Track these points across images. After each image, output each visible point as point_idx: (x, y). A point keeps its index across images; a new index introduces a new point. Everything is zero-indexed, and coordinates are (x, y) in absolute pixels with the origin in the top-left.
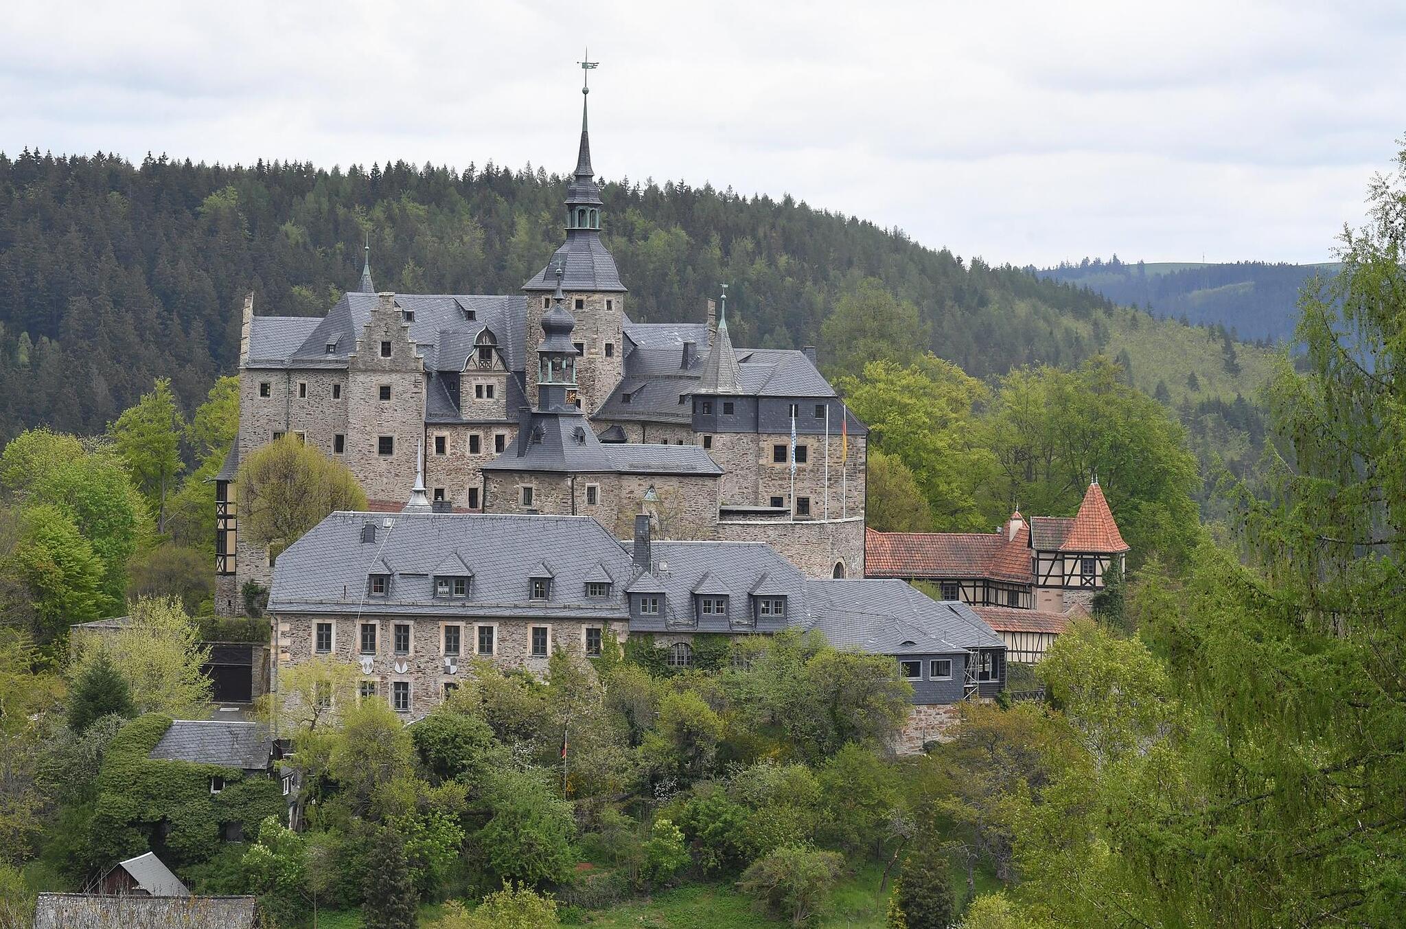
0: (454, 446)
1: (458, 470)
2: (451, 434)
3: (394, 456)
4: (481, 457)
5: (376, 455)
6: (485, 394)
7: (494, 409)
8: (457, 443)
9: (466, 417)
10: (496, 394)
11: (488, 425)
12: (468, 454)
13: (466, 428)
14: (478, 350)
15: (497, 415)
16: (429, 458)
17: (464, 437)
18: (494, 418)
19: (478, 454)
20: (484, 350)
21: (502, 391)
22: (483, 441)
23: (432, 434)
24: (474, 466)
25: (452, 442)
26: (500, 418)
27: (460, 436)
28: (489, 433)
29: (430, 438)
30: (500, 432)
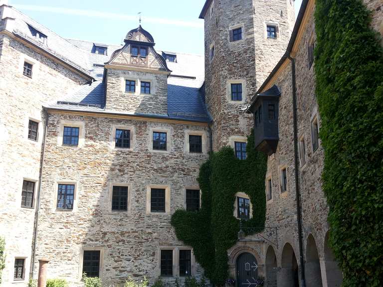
2: (86, 125)
4: (131, 152)
6: (138, 88)
7: (150, 104)
8: (97, 135)
9: (110, 108)
10: (153, 91)
12: (112, 147)
13: (110, 121)
14: (129, 46)
15: (155, 112)
16: (51, 148)
17: (107, 129)
18: (151, 114)
19: (128, 149)
20: (137, 48)
21: (162, 89)
22: (135, 136)
23: (58, 123)
24: (121, 161)
25: (89, 133)
26: (160, 115)
27: (100, 127)
28: (143, 128)
29: (55, 126)
30: (159, 129)
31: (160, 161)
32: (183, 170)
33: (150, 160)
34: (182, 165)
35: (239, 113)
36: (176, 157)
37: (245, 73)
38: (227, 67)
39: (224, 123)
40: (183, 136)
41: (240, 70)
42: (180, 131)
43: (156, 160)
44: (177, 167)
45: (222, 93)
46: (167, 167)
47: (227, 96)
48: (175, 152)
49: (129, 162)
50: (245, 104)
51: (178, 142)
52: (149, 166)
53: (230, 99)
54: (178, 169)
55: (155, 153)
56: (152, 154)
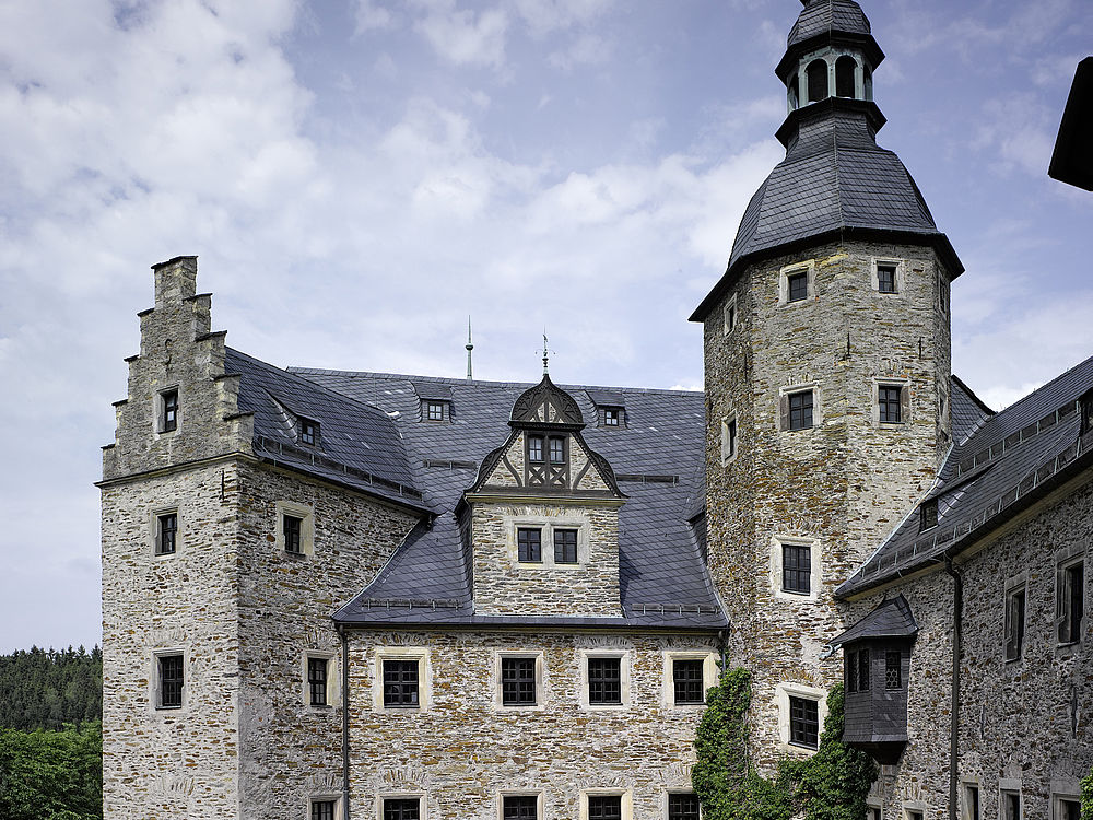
0: (447, 686)
1: (462, 750)
2: (434, 656)
3: (186, 709)
4: (539, 714)
5: (151, 711)
6: (548, 551)
7: (579, 590)
8: (459, 679)
9: (485, 607)
10: (585, 554)
11: (562, 633)
12: (496, 705)
13: (488, 640)
14: (522, 436)
15: (590, 609)
16: (361, 717)
17: (481, 661)
18: (581, 616)
19: (532, 708)
20: (541, 437)
21: (605, 547)
22: (546, 673)
23: (369, 655)
24: (518, 737)
25: (442, 675)
26: (603, 616)
27: (466, 658)
28: (565, 653)
29: (363, 663)
30: (602, 651)
31: (607, 730)
32: (660, 750)
33: (583, 730)
34: (658, 737)
35: (802, 625)
36: (645, 718)
37: (820, 521)
38: (772, 499)
39: (763, 648)
40: (660, 666)
41: (806, 511)
42: (651, 653)
43: (599, 729)
44: (647, 743)
45: (760, 569)
46: (624, 744)
47: (771, 579)
48: (642, 707)
49: (538, 739)
50: (818, 605)
51: (648, 680)
52: (583, 744)
53: (781, 587)
54: (649, 748)
55: (594, 713)
56: (589, 715)
